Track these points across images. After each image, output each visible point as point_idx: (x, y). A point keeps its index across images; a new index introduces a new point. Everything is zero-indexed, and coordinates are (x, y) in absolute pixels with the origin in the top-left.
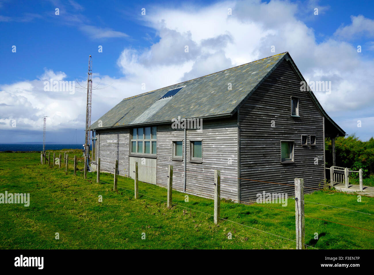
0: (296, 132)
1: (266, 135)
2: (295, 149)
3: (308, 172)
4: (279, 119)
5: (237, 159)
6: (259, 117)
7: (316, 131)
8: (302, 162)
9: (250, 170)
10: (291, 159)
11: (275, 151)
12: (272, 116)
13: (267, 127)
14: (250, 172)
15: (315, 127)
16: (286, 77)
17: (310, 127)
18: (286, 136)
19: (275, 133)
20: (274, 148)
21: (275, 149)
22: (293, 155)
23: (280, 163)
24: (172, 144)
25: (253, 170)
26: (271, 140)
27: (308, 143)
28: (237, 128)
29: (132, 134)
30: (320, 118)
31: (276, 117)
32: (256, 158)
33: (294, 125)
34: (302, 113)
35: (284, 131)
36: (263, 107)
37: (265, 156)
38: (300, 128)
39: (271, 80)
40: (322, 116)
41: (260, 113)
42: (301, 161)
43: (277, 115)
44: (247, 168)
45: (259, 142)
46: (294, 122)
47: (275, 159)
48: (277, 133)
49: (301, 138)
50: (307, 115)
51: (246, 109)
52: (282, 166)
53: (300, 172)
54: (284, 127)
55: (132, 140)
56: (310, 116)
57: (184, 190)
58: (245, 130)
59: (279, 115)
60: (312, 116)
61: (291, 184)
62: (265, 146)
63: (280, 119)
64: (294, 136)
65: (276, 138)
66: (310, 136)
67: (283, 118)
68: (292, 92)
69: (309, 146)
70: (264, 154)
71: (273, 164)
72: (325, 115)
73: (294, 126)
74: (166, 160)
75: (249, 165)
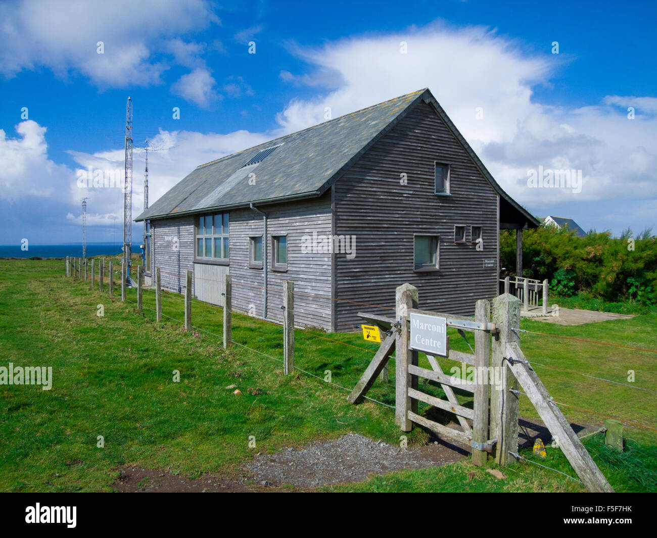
0: (445, 221)
1: (385, 226)
2: (440, 249)
3: (466, 285)
4: (410, 199)
5: (330, 264)
6: (373, 197)
7: (483, 219)
8: (454, 270)
9: (355, 281)
10: (434, 265)
11: (403, 251)
12: (397, 195)
13: (387, 212)
14: (355, 286)
15: (481, 213)
16: (426, 129)
17: (472, 212)
18: (424, 226)
19: (404, 223)
20: (401, 247)
21: (402, 249)
22: (438, 258)
23: (412, 272)
24: (248, 241)
25: (360, 281)
26: (396, 233)
27: (466, 239)
28: (331, 214)
29: (197, 225)
30: (491, 198)
31: (406, 195)
32: (366, 263)
33: (441, 209)
34: (457, 189)
35: (421, 218)
36: (380, 179)
37: (383, 259)
38: (452, 215)
39: (396, 135)
40: (496, 194)
41: (375, 189)
42: (453, 268)
43: (407, 192)
44: (350, 278)
45: (372, 237)
46: (441, 204)
47: (403, 265)
48: (407, 223)
49: (454, 230)
50: (466, 193)
51: (350, 183)
52: (415, 275)
53: (450, 286)
54: (420, 211)
55: (198, 236)
56: (473, 193)
57: (264, 316)
58: (345, 218)
59: (411, 192)
60: (476, 194)
61: (432, 304)
62: (383, 243)
63: (414, 199)
64: (441, 227)
65: (404, 230)
66: (471, 228)
67: (419, 198)
68: (438, 154)
69: (468, 244)
70: (381, 257)
71: (399, 272)
72: (501, 192)
73: (440, 211)
74: (241, 267)
75: (353, 274)
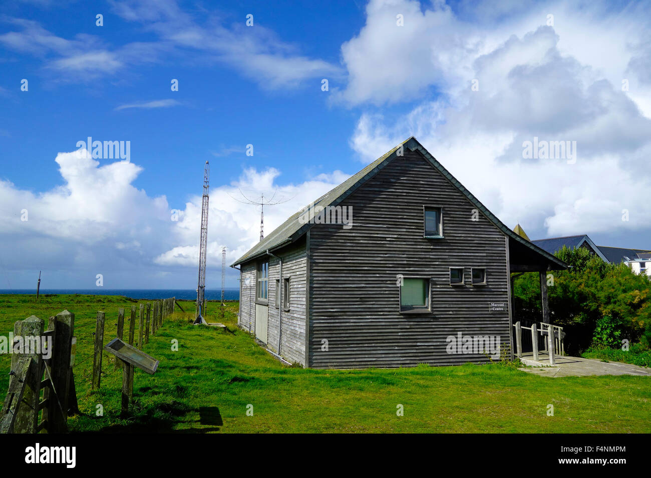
0: (437, 263)
1: (366, 268)
2: (432, 291)
3: (466, 329)
4: (395, 243)
6: (352, 241)
7: (488, 261)
8: (451, 313)
9: (332, 321)
10: (427, 308)
11: (387, 292)
12: (379, 239)
13: (367, 255)
14: (332, 325)
15: (485, 255)
16: (414, 176)
17: (472, 254)
18: (411, 269)
19: (387, 265)
20: (384, 289)
21: (386, 291)
22: (430, 300)
23: (398, 313)
24: (275, 284)
25: (337, 321)
26: (378, 275)
27: (465, 281)
28: (306, 258)
29: (259, 269)
30: (497, 239)
31: (389, 239)
32: (344, 303)
33: (432, 252)
34: (452, 232)
35: (407, 261)
36: (360, 225)
37: (363, 300)
38: (447, 257)
39: (378, 183)
40: (503, 235)
41: (354, 235)
42: (450, 311)
43: (391, 236)
44: (326, 318)
45: (351, 279)
46: (432, 247)
47: (386, 306)
48: (391, 265)
49: (449, 273)
50: (463, 235)
51: (326, 230)
52: (402, 317)
53: (446, 329)
54: (407, 254)
55: (259, 280)
56: (473, 235)
57: (278, 353)
58: (321, 261)
59: (396, 236)
60: (477, 236)
61: (423, 347)
62: (363, 285)
63: (398, 243)
64: (432, 269)
65: (387, 272)
66: (471, 270)
67: (405, 241)
68: (427, 199)
69: (467, 286)
70: (361, 298)
71: (382, 313)
72: (509, 233)
73: (431, 254)
74: (273, 307)
75: (329, 314)
